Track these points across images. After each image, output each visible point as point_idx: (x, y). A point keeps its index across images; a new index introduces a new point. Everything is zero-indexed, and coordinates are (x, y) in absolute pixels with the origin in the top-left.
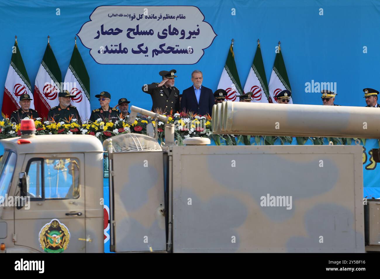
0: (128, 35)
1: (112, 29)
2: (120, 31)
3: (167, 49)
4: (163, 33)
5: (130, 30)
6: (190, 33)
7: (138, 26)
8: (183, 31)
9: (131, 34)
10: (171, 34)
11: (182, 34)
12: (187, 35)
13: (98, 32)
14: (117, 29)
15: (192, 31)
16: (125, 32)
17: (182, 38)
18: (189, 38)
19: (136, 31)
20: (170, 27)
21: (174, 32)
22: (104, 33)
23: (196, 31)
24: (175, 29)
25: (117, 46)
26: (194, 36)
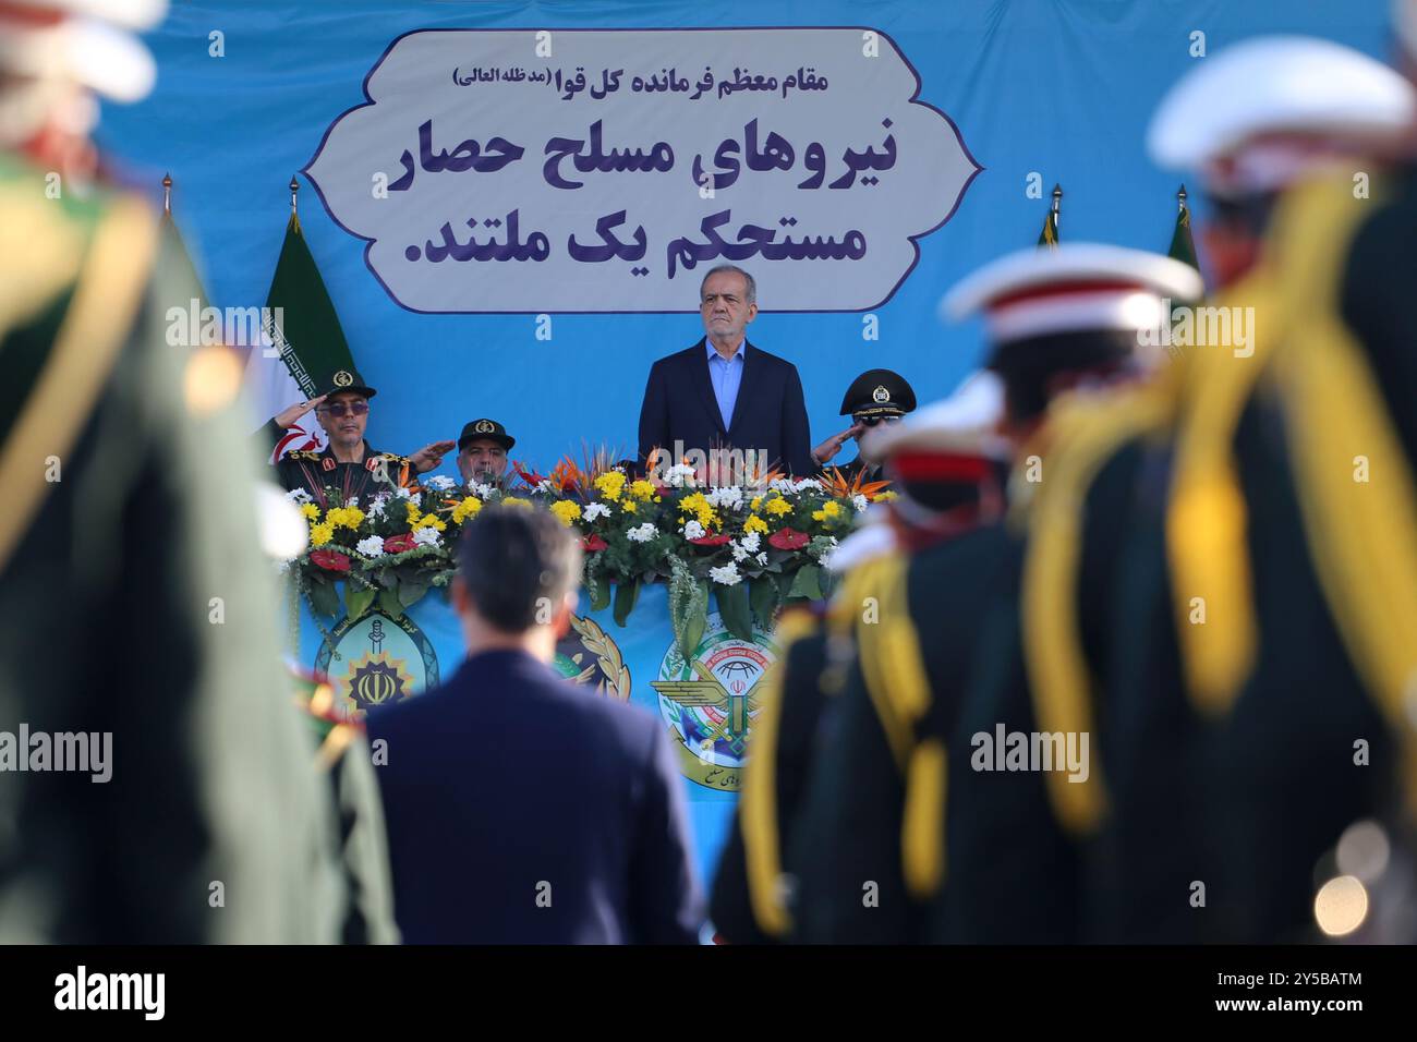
0: (552, 175)
1: (471, 145)
2: (514, 152)
3: (740, 238)
4: (720, 161)
5: (561, 146)
6: (851, 158)
7: (596, 129)
8: (815, 148)
9: (567, 168)
10: (760, 163)
11: (810, 164)
12: (836, 168)
13: (407, 158)
14: (496, 143)
15: (860, 150)
16: (536, 158)
17: (814, 183)
18: (845, 183)
19: (586, 151)
20: (751, 129)
21: (773, 156)
22: (432, 164)
23: (880, 150)
24: (775, 140)
25: (497, 223)
26: (870, 172)
